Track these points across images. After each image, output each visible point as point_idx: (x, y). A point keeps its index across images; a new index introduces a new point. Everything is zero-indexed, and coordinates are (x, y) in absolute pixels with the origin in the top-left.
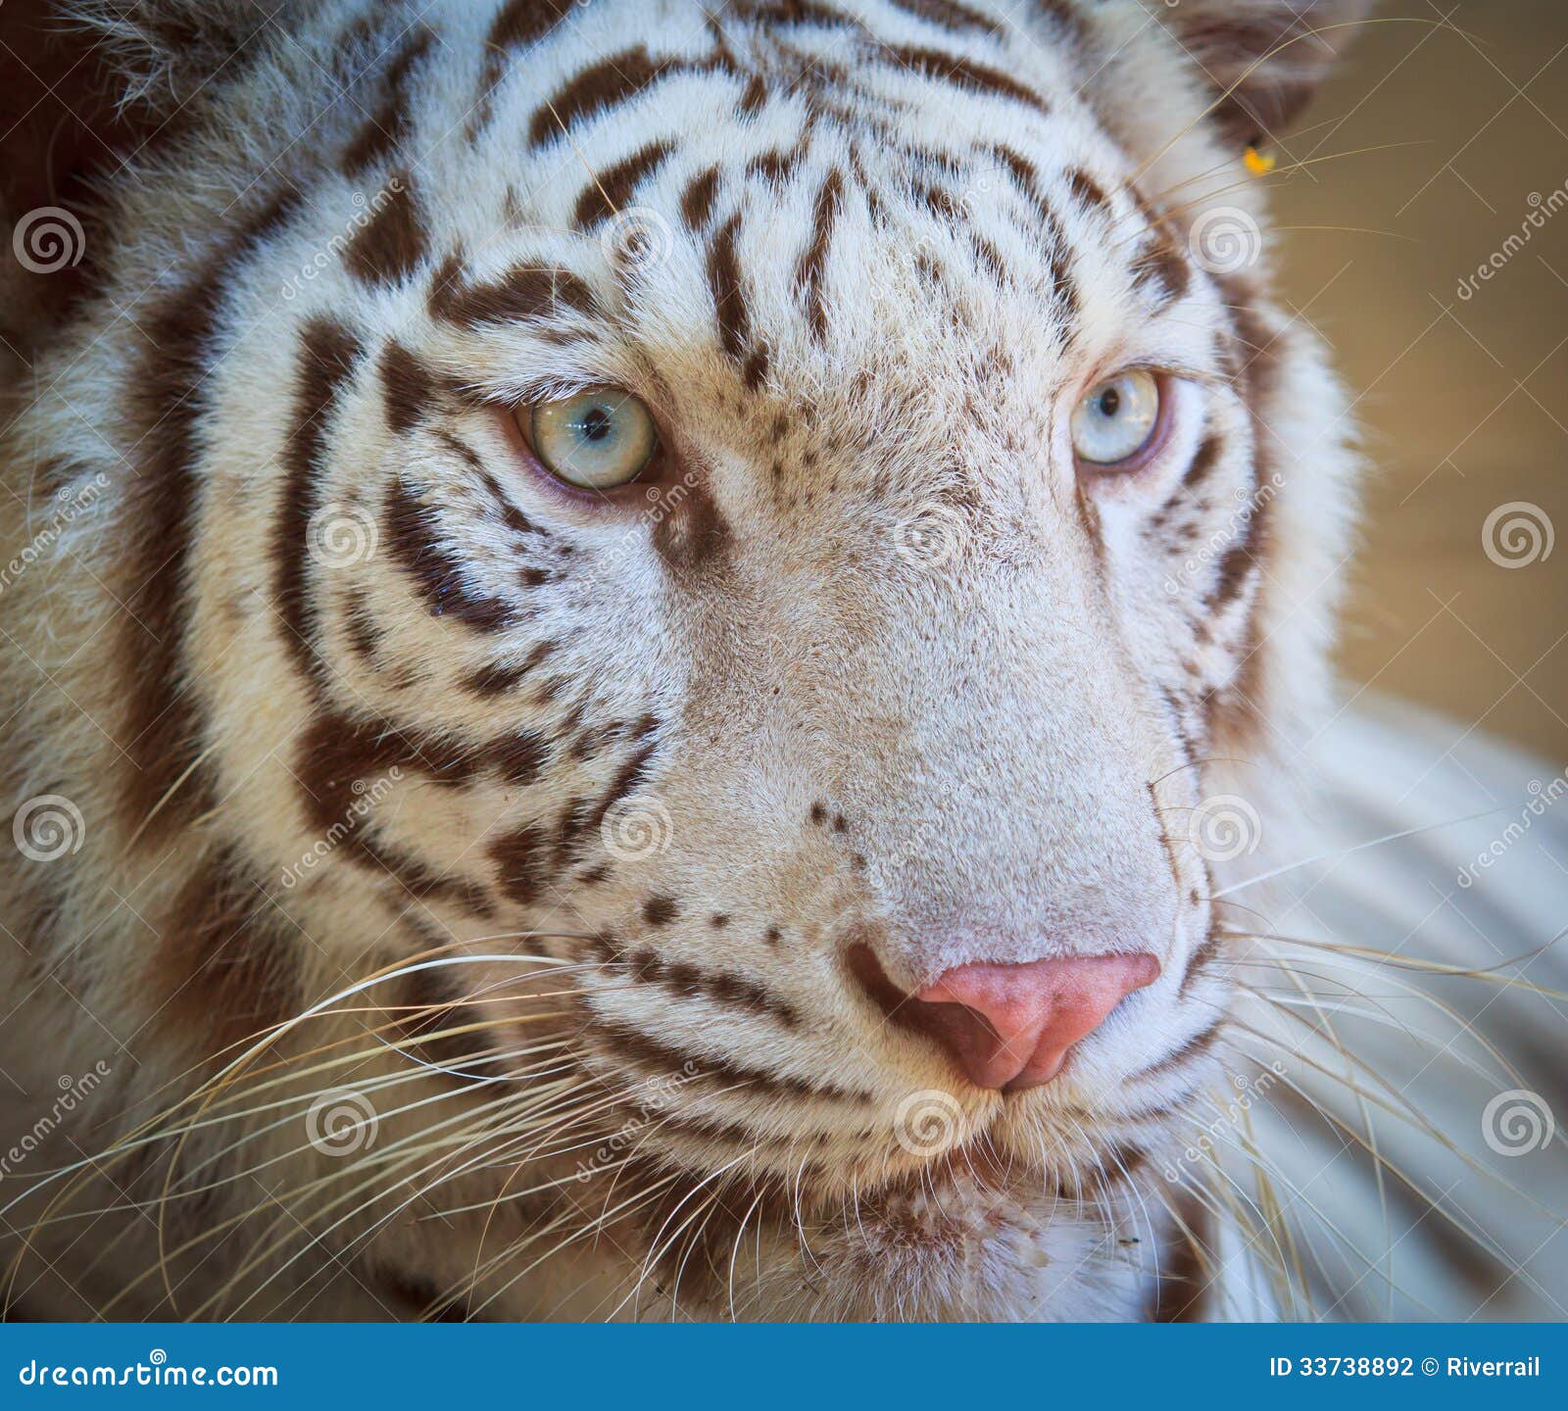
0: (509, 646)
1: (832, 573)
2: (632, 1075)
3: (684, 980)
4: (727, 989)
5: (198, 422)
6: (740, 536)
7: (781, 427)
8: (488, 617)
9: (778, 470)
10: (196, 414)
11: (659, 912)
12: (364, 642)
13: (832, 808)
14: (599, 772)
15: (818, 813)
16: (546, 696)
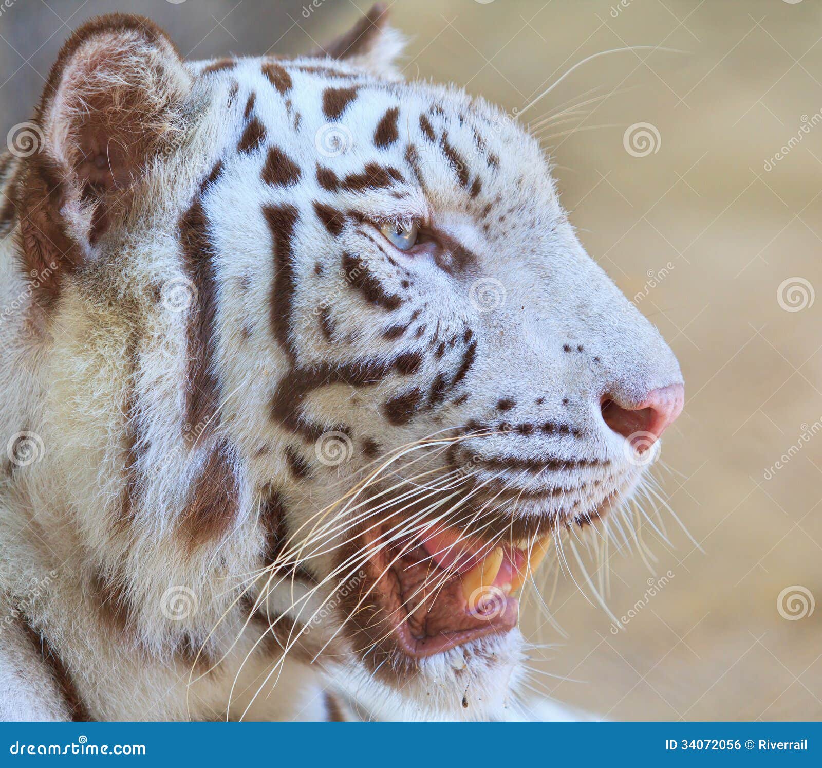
0: (401, 316)
1: (525, 259)
2: (506, 476)
3: (525, 430)
4: (548, 428)
5: (213, 259)
6: (478, 254)
7: (487, 209)
8: (392, 304)
9: (486, 227)
10: (212, 256)
11: (505, 405)
12: (326, 329)
13: (573, 344)
14: (453, 357)
15: (567, 349)
16: (420, 332)
